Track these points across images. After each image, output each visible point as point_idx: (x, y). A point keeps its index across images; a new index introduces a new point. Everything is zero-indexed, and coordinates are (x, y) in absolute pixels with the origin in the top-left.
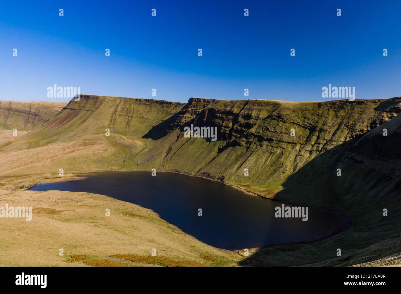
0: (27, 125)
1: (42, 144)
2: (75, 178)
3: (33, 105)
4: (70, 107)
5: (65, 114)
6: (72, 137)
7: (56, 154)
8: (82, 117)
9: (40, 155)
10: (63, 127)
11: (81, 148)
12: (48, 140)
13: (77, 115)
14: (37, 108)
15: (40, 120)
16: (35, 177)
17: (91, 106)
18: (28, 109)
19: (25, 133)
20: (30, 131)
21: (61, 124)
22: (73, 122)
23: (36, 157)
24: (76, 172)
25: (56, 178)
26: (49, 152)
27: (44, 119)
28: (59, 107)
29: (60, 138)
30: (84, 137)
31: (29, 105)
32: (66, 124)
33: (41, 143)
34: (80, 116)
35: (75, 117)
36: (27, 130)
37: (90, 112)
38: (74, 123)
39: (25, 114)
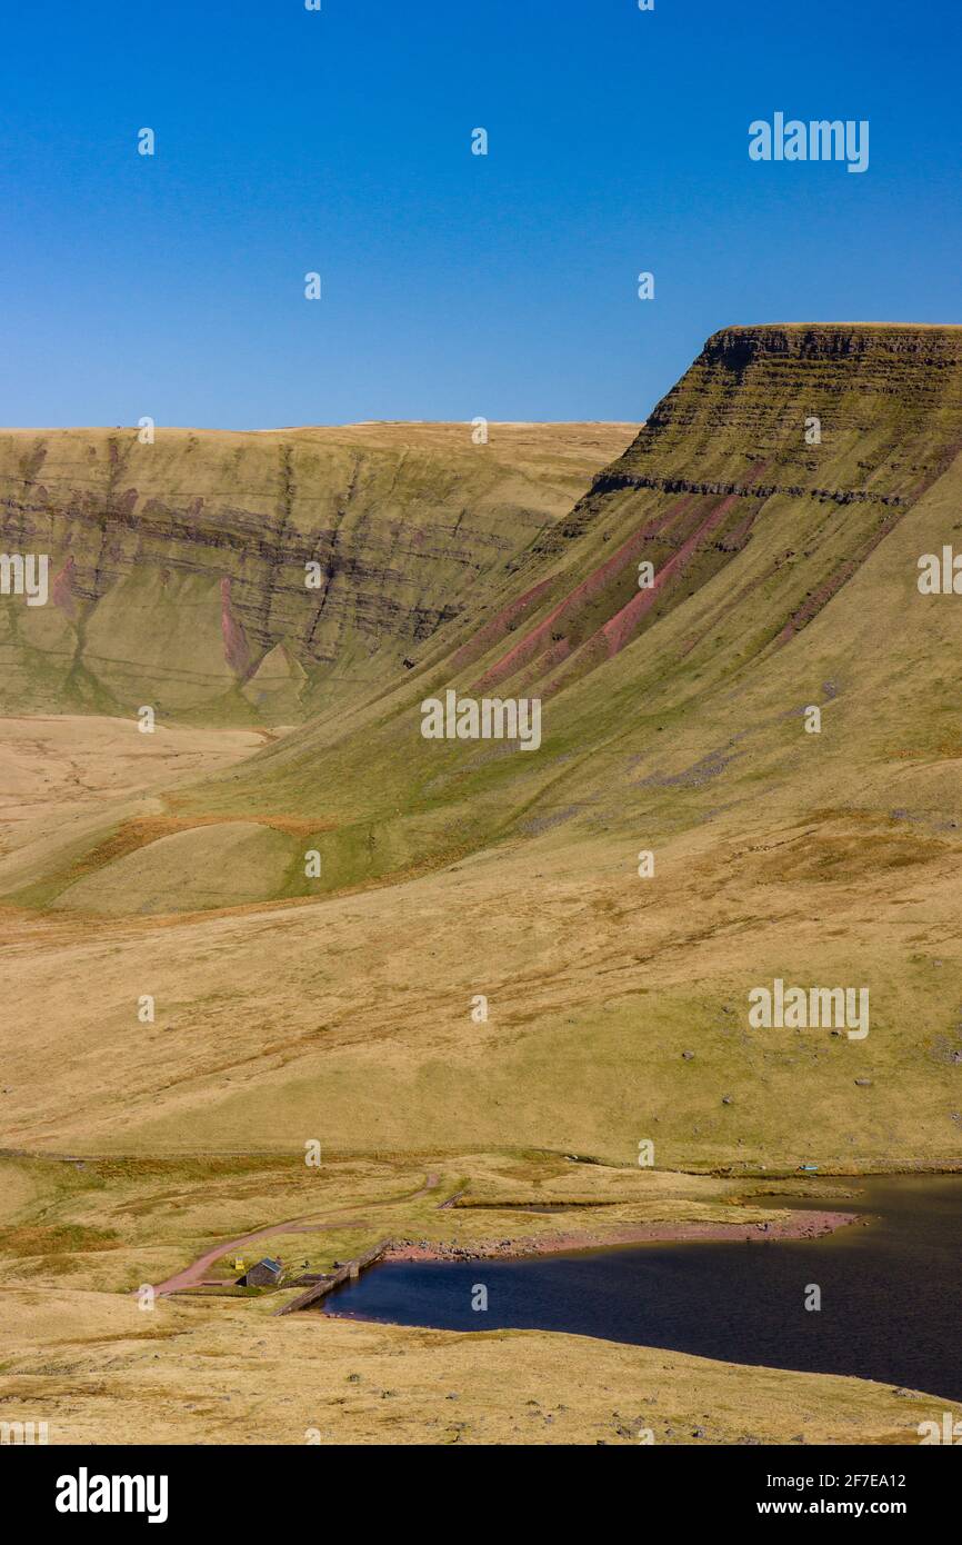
0: (256, 665)
1: (404, 854)
2: (740, 1214)
3: (311, 463)
4: (663, 464)
5: (614, 538)
6: (686, 783)
7: (545, 960)
8: (779, 567)
9: (397, 967)
10: (597, 673)
11: (782, 898)
12: (463, 810)
13: (725, 551)
14: (341, 485)
15: (372, 614)
16: (370, 1188)
17: (871, 445)
18: (269, 507)
19: (240, 741)
20: (283, 729)
21: (575, 641)
22: (695, 619)
23: (358, 981)
24: (745, 1152)
25: (559, 1206)
26: (473, 938)
27: (408, 598)
28: (544, 478)
29: (576, 796)
30: (808, 789)
31: (275, 463)
32: (622, 646)
33: (395, 841)
34: (762, 566)
35: (718, 570)
36: (256, 714)
37: (858, 517)
38: (704, 632)
39: (242, 559)
